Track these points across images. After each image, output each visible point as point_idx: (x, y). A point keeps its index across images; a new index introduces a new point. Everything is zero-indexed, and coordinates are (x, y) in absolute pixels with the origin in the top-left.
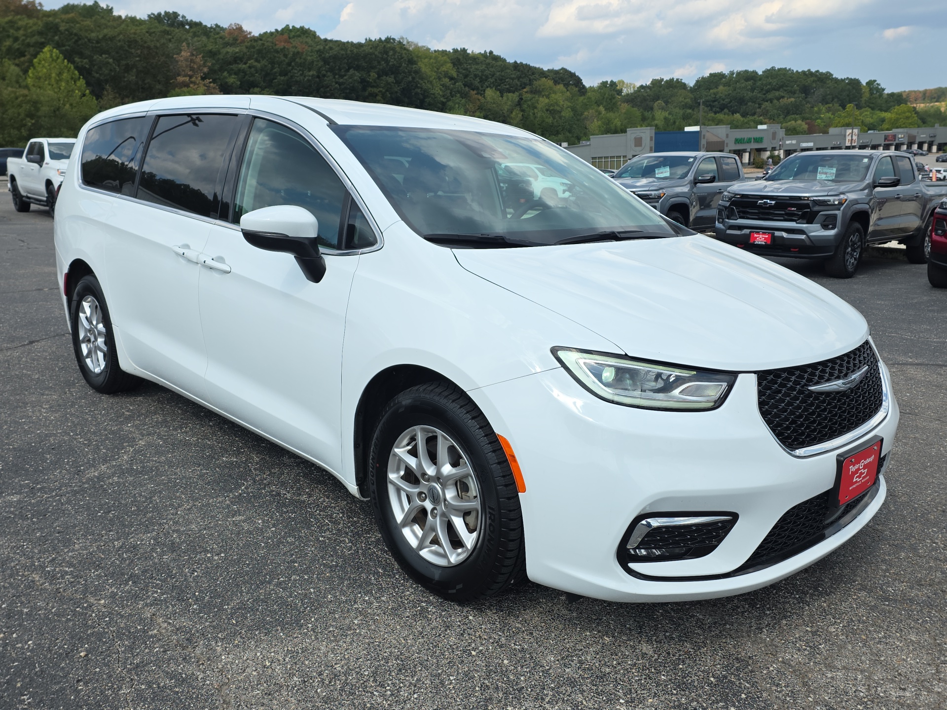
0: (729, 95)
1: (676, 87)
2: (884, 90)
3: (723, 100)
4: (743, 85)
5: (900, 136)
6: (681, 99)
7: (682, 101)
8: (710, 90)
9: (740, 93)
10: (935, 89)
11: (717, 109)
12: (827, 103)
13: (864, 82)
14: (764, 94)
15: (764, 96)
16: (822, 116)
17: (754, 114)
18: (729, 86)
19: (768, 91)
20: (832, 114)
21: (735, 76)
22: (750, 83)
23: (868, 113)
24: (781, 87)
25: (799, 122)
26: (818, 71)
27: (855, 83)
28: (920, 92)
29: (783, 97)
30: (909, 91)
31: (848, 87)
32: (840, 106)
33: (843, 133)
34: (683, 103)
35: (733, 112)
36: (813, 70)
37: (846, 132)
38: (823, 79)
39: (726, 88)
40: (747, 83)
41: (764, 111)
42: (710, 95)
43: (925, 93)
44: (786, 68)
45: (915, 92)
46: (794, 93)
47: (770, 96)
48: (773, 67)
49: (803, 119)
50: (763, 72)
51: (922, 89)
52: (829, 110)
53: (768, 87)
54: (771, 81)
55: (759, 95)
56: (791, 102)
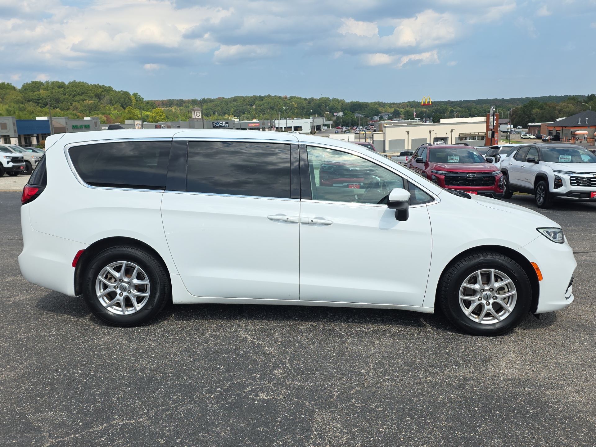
0: (48, 96)
1: (7, 88)
2: (143, 99)
3: (46, 99)
4: (57, 91)
5: (163, 126)
6: (13, 97)
7: (14, 99)
8: (34, 92)
9: (56, 95)
10: (167, 100)
11: (42, 105)
12: (113, 105)
13: (131, 94)
14: (73, 97)
15: (73, 99)
16: (112, 112)
17: (68, 109)
18: (48, 90)
19: (74, 96)
20: (118, 111)
21: (50, 84)
22: (62, 89)
23: (138, 112)
24: (83, 93)
25: (100, 115)
26: (103, 86)
27: (126, 94)
28: (160, 101)
29: (85, 100)
30: (155, 100)
31: (123, 96)
32: (121, 107)
33: (133, 123)
34: (16, 100)
35: (55, 108)
36: (101, 85)
37: (134, 123)
38: (108, 90)
39: (45, 92)
40: (60, 89)
41: (75, 108)
42: (35, 96)
43: (163, 101)
44: (83, 82)
45: (158, 101)
46: (92, 97)
47: (77, 98)
48: (74, 81)
49: (103, 114)
50: (68, 83)
51: (161, 99)
52: (115, 109)
53: (75, 93)
54: (76, 89)
55: (69, 98)
56: (92, 103)
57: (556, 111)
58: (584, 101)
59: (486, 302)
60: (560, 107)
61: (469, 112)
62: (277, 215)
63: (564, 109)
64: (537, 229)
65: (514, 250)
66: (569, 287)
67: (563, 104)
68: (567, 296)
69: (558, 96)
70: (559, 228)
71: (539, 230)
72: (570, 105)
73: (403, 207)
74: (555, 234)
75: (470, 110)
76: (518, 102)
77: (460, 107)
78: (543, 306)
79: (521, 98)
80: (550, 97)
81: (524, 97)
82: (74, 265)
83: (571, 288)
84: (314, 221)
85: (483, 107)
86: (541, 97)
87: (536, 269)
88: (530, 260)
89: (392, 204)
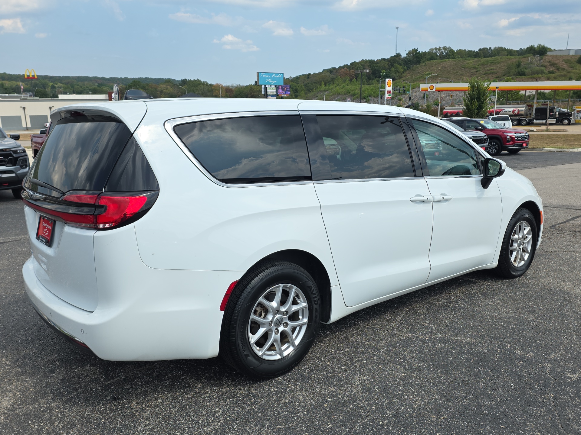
57: (158, 91)
58: (179, 84)
60: (160, 89)
61: (72, 89)
63: (164, 91)
67: (163, 86)
69: (153, 78)
72: (169, 87)
75: (73, 87)
76: (118, 81)
77: (61, 83)
79: (120, 77)
80: (146, 78)
81: (123, 77)
85: (86, 84)
86: (139, 78)
87: (541, 215)
88: (540, 210)
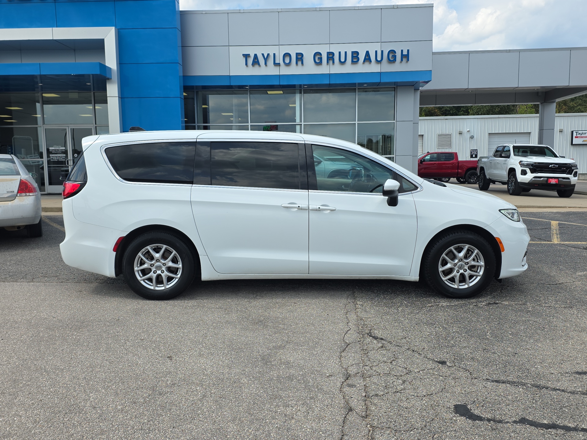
59: (457, 270)
62: (289, 204)
64: (500, 210)
65: (482, 228)
66: (524, 256)
68: (523, 264)
70: (516, 210)
71: (501, 211)
73: (395, 195)
74: (513, 214)
78: (504, 273)
82: (114, 250)
83: (525, 257)
84: (321, 207)
87: (500, 242)
88: (495, 236)
89: (385, 193)
